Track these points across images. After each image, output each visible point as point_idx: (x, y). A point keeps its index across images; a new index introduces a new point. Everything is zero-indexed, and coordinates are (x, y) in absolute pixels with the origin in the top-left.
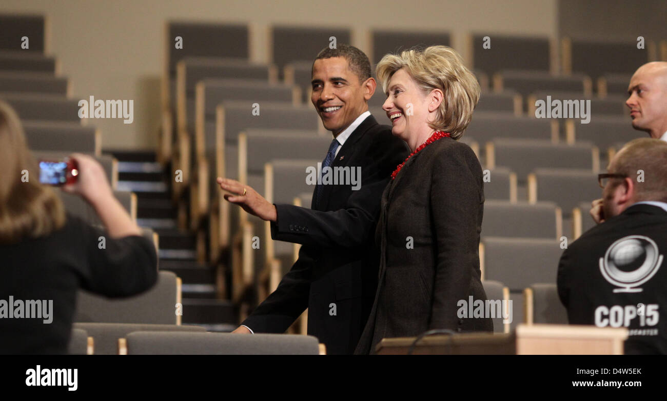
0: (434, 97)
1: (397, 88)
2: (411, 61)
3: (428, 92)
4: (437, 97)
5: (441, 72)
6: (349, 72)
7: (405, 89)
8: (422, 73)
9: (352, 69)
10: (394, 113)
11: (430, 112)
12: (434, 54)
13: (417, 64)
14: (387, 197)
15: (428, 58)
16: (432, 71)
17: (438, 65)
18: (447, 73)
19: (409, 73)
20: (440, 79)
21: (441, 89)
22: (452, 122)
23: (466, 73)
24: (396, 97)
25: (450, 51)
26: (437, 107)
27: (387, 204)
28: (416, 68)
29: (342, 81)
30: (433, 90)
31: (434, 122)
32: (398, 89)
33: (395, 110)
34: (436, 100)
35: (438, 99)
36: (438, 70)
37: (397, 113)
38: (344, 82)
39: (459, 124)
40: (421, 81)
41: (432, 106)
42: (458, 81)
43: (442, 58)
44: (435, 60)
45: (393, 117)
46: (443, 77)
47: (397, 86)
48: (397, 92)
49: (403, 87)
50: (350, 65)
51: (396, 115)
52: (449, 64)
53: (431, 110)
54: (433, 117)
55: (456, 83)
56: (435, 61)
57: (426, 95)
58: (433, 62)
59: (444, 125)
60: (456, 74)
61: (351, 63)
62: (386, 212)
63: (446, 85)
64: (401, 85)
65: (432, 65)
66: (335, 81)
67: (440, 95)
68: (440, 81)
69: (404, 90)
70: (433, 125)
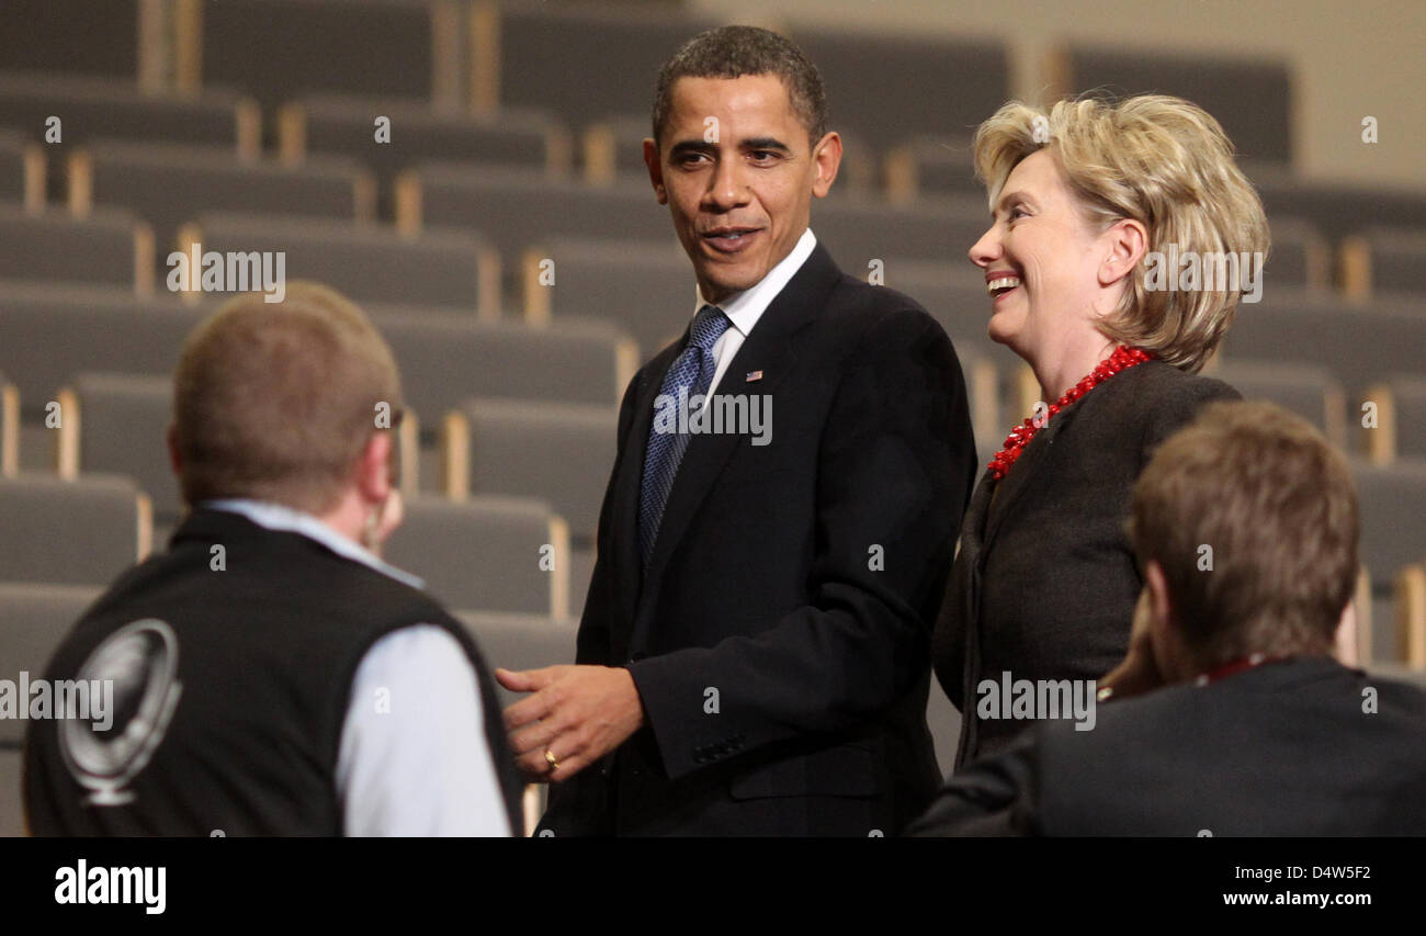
0: (1121, 243)
1: (1018, 203)
2: (1071, 131)
3: (1106, 225)
4: (1127, 243)
5: (1148, 171)
6: (791, 121)
7: (1038, 208)
8: (1095, 166)
9: (797, 111)
10: (1000, 276)
11: (1104, 285)
12: (1142, 119)
13: (1086, 141)
14: (981, 533)
15: (1120, 129)
16: (1123, 167)
17: (1144, 149)
18: (1168, 179)
19: (1058, 163)
20: (1141, 193)
21: (1145, 225)
22: (1166, 323)
23: (1229, 184)
24: (1011, 229)
25: (1190, 117)
26: (1128, 270)
27: (981, 553)
28: (1079, 151)
29: (773, 150)
30: (1119, 220)
31: (1111, 316)
32: (1020, 207)
33: (1004, 266)
34: (1124, 253)
35: (1128, 249)
36: (1142, 165)
37: (1008, 275)
38: (779, 151)
39: (1189, 331)
40: (1089, 193)
41: (1111, 269)
42: (1198, 203)
43: (1160, 132)
44: (1142, 134)
45: (995, 285)
46: (1152, 190)
47: (1022, 198)
48: (1016, 214)
49: (1033, 202)
50: (791, 98)
51: (1004, 283)
52: (1180, 152)
53: (1106, 280)
54: (1110, 302)
55: (1192, 209)
56: (1138, 138)
57: (1097, 233)
58: (1132, 139)
59: (1142, 328)
60: (1197, 183)
61: (793, 92)
62: (978, 576)
63: (1158, 212)
64: (1027, 195)
65: (1129, 147)
66: (756, 150)
67: (1137, 240)
68: (1141, 199)
69: (1035, 212)
70: (1107, 324)
